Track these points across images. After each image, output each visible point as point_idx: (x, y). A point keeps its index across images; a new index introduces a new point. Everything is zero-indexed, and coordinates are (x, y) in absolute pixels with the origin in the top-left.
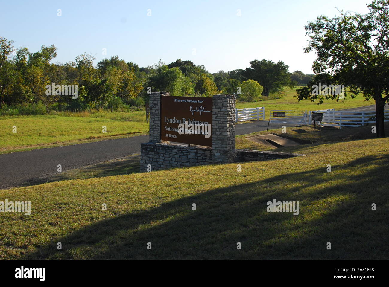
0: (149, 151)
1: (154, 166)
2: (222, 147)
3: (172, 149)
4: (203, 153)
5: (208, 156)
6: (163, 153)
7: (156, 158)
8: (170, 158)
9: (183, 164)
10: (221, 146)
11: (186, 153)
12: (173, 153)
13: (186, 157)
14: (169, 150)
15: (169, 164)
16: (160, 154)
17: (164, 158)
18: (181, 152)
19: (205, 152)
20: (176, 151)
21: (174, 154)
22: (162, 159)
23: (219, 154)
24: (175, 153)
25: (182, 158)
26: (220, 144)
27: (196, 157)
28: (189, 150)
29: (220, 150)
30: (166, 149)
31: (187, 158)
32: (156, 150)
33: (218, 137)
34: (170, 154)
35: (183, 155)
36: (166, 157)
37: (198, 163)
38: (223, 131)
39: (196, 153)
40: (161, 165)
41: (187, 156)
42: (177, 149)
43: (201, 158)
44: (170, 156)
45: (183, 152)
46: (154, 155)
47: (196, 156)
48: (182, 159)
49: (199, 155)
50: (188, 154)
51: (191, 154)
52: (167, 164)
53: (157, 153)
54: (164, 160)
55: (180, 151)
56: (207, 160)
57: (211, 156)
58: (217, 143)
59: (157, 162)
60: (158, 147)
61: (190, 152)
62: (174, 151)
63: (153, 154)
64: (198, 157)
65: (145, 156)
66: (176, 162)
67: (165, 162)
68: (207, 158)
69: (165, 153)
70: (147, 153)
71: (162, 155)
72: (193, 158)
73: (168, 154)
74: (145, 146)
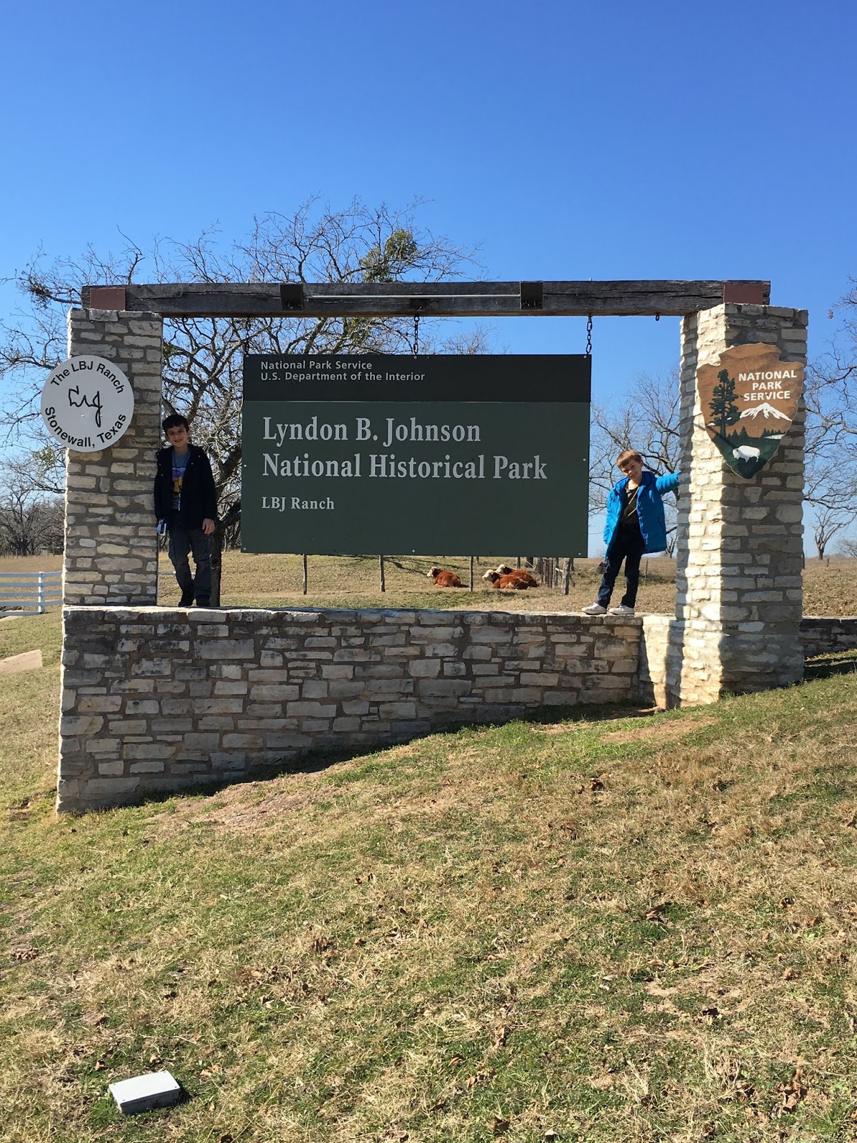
0: (136, 657)
1: (170, 744)
2: (774, 589)
3: (302, 632)
4: (507, 638)
5: (535, 652)
6: (240, 662)
7: (186, 694)
8: (287, 683)
9: (378, 713)
10: (768, 582)
11: (395, 651)
12: (312, 655)
13: (398, 670)
14: (283, 635)
15: (283, 722)
16: (213, 668)
17: (244, 692)
18: (364, 647)
19: (516, 634)
20: (332, 642)
21: (320, 662)
22: (237, 696)
23: (759, 626)
24: (325, 655)
25: (371, 677)
26: (766, 572)
27: (463, 666)
28: (415, 631)
29: (763, 605)
30: (264, 631)
31: (406, 675)
32: (185, 646)
33: (752, 535)
34: (290, 665)
35: (378, 658)
36: (260, 682)
37: (471, 695)
38: (781, 502)
39: (463, 642)
40: (224, 733)
41: (404, 666)
42: (336, 631)
43: (494, 669)
44: (289, 677)
45: (377, 642)
46: (172, 676)
47: (458, 658)
48: (373, 682)
49: (481, 652)
50: (412, 651)
51: (429, 653)
52: (268, 723)
53: (193, 664)
54: (247, 700)
55: (360, 641)
56: (525, 678)
57: (546, 653)
58: (749, 566)
59: (196, 720)
60: (204, 624)
61: (420, 638)
62: (315, 642)
63: (167, 672)
64: (470, 663)
65: (104, 690)
66: (334, 707)
67: (257, 709)
68: (524, 665)
69: (256, 660)
70: (116, 670)
71: (232, 671)
72: (441, 675)
73: (278, 661)
74: (100, 628)
